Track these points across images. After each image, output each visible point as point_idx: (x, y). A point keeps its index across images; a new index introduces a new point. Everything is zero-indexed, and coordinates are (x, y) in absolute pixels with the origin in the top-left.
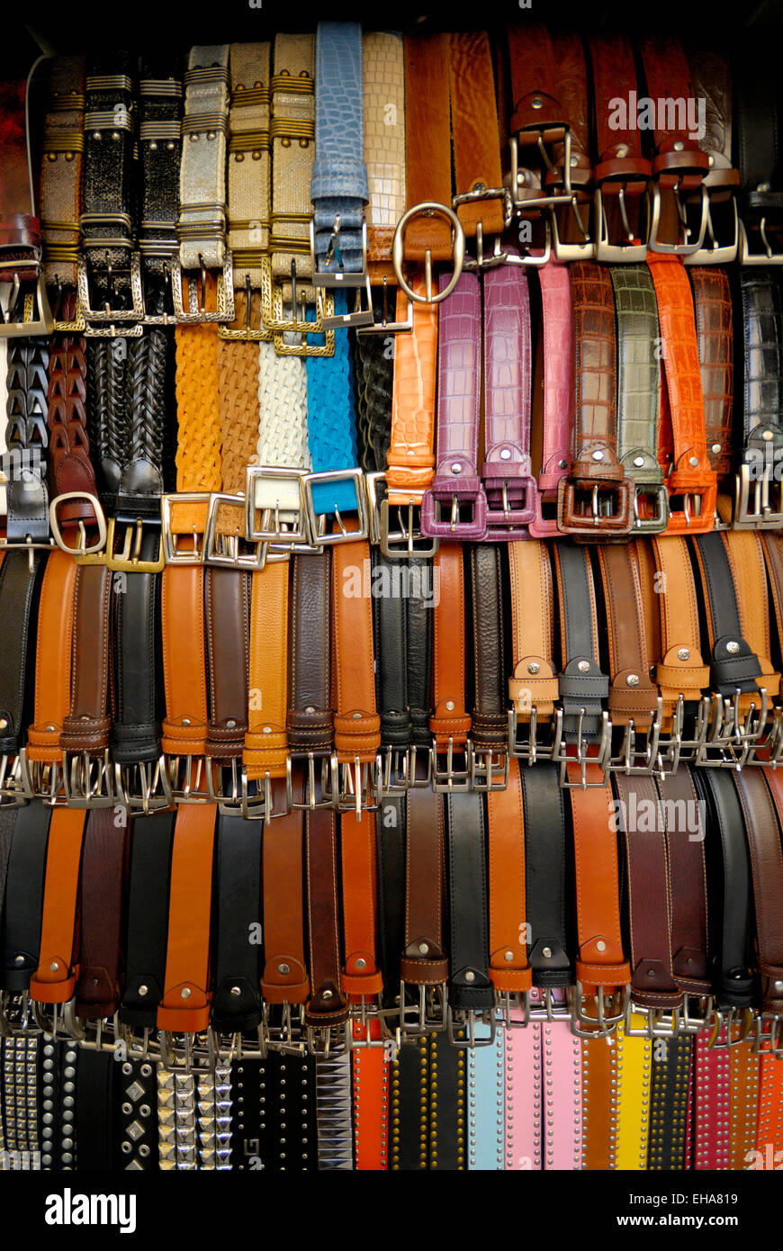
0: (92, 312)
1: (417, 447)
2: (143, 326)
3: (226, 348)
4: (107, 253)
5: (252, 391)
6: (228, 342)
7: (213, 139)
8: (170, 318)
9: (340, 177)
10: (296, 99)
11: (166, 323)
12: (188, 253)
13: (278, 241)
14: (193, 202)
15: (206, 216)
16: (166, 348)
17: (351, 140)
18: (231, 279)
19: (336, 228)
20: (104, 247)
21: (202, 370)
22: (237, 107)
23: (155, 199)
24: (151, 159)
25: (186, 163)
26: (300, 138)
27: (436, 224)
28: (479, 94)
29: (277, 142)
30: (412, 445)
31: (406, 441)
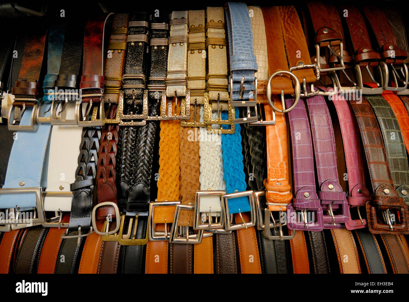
0: (124, 115)
1: (281, 181)
2: (146, 121)
3: (184, 130)
4: (133, 91)
5: (196, 150)
6: (184, 127)
7: (182, 46)
8: (159, 117)
9: (246, 62)
10: (217, 30)
11: (157, 120)
12: (170, 90)
13: (211, 86)
14: (173, 70)
15: (179, 76)
16: (156, 130)
17: (249, 46)
18: (189, 102)
19: (242, 82)
20: (132, 88)
21: (172, 140)
22: (191, 33)
23: (155, 68)
24: (155, 53)
25: (170, 55)
26: (220, 45)
27: (284, 79)
28: (295, 28)
29: (210, 47)
30: (279, 180)
31: (276, 178)
